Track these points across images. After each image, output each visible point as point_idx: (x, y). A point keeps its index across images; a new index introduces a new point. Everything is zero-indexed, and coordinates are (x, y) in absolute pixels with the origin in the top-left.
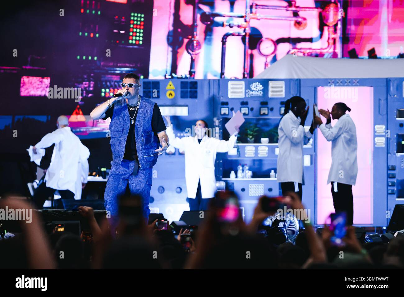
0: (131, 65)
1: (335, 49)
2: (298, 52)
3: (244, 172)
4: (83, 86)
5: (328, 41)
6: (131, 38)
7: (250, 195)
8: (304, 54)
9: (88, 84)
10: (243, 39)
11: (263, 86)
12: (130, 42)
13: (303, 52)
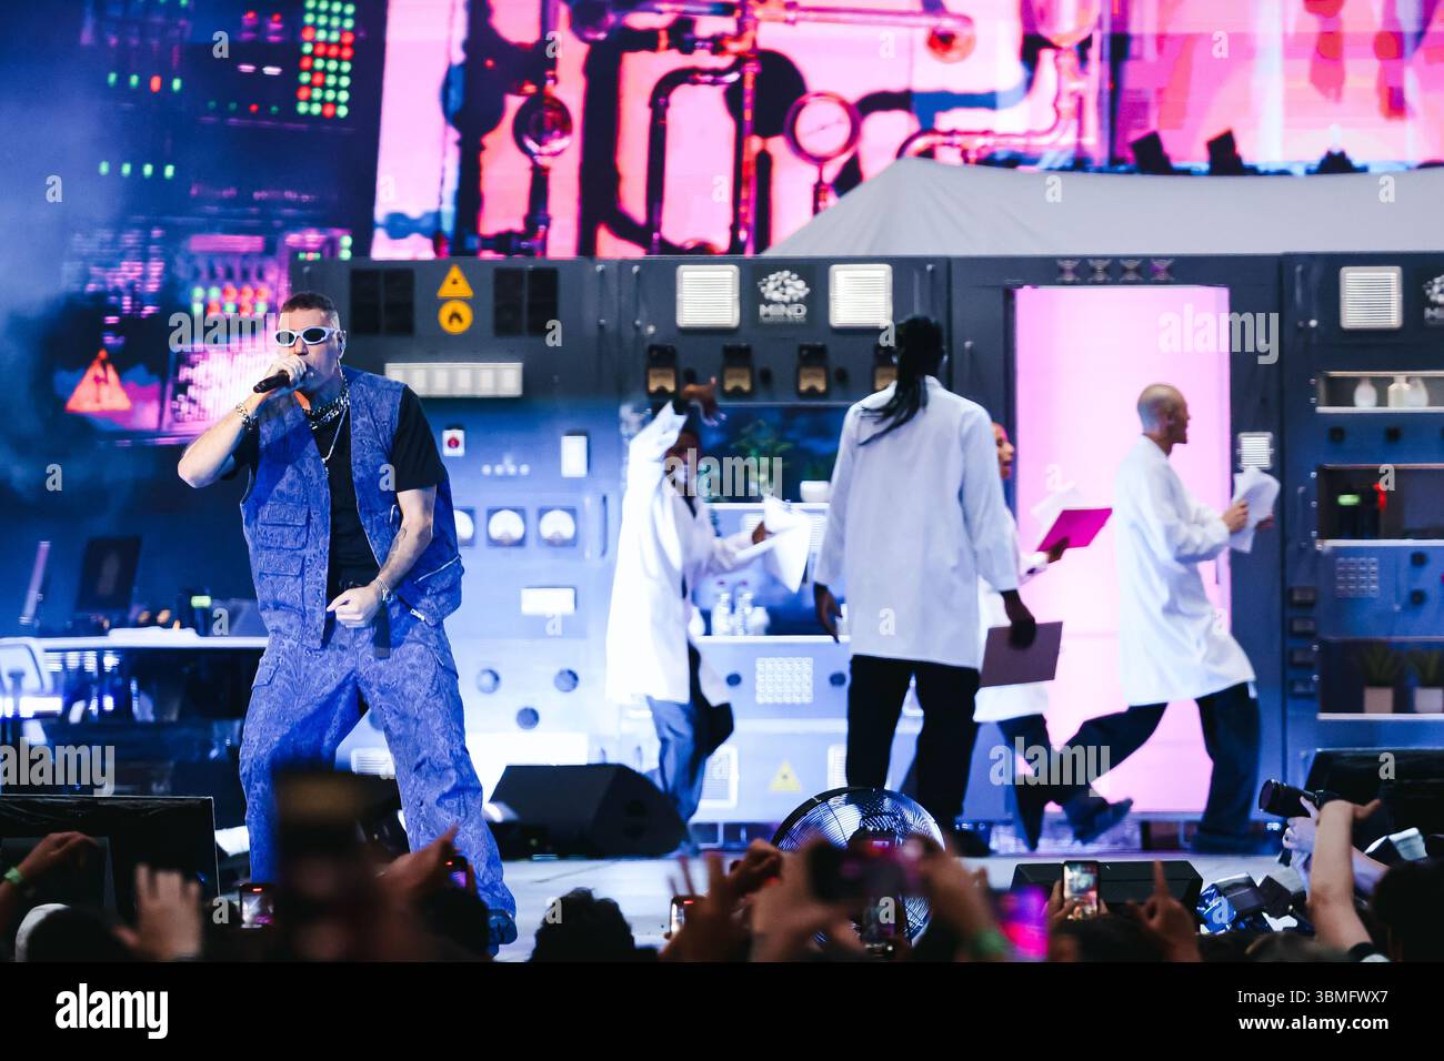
0: (306, 197)
1: (1081, 132)
2: (944, 144)
3: (737, 611)
4: (124, 277)
5: (1055, 105)
6: (303, 93)
7: (760, 700)
8: (964, 154)
9: (140, 269)
10: (733, 98)
11: (807, 286)
12: (302, 108)
13: (959, 146)
